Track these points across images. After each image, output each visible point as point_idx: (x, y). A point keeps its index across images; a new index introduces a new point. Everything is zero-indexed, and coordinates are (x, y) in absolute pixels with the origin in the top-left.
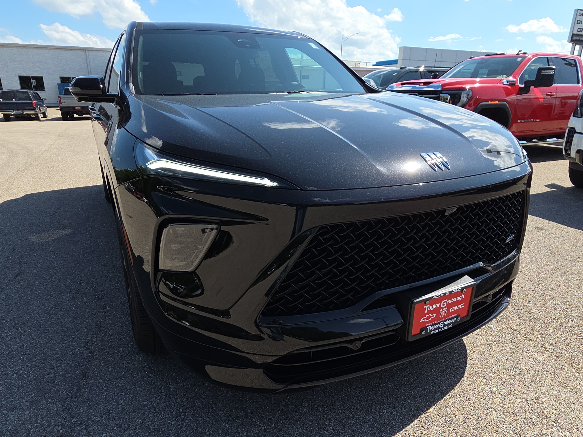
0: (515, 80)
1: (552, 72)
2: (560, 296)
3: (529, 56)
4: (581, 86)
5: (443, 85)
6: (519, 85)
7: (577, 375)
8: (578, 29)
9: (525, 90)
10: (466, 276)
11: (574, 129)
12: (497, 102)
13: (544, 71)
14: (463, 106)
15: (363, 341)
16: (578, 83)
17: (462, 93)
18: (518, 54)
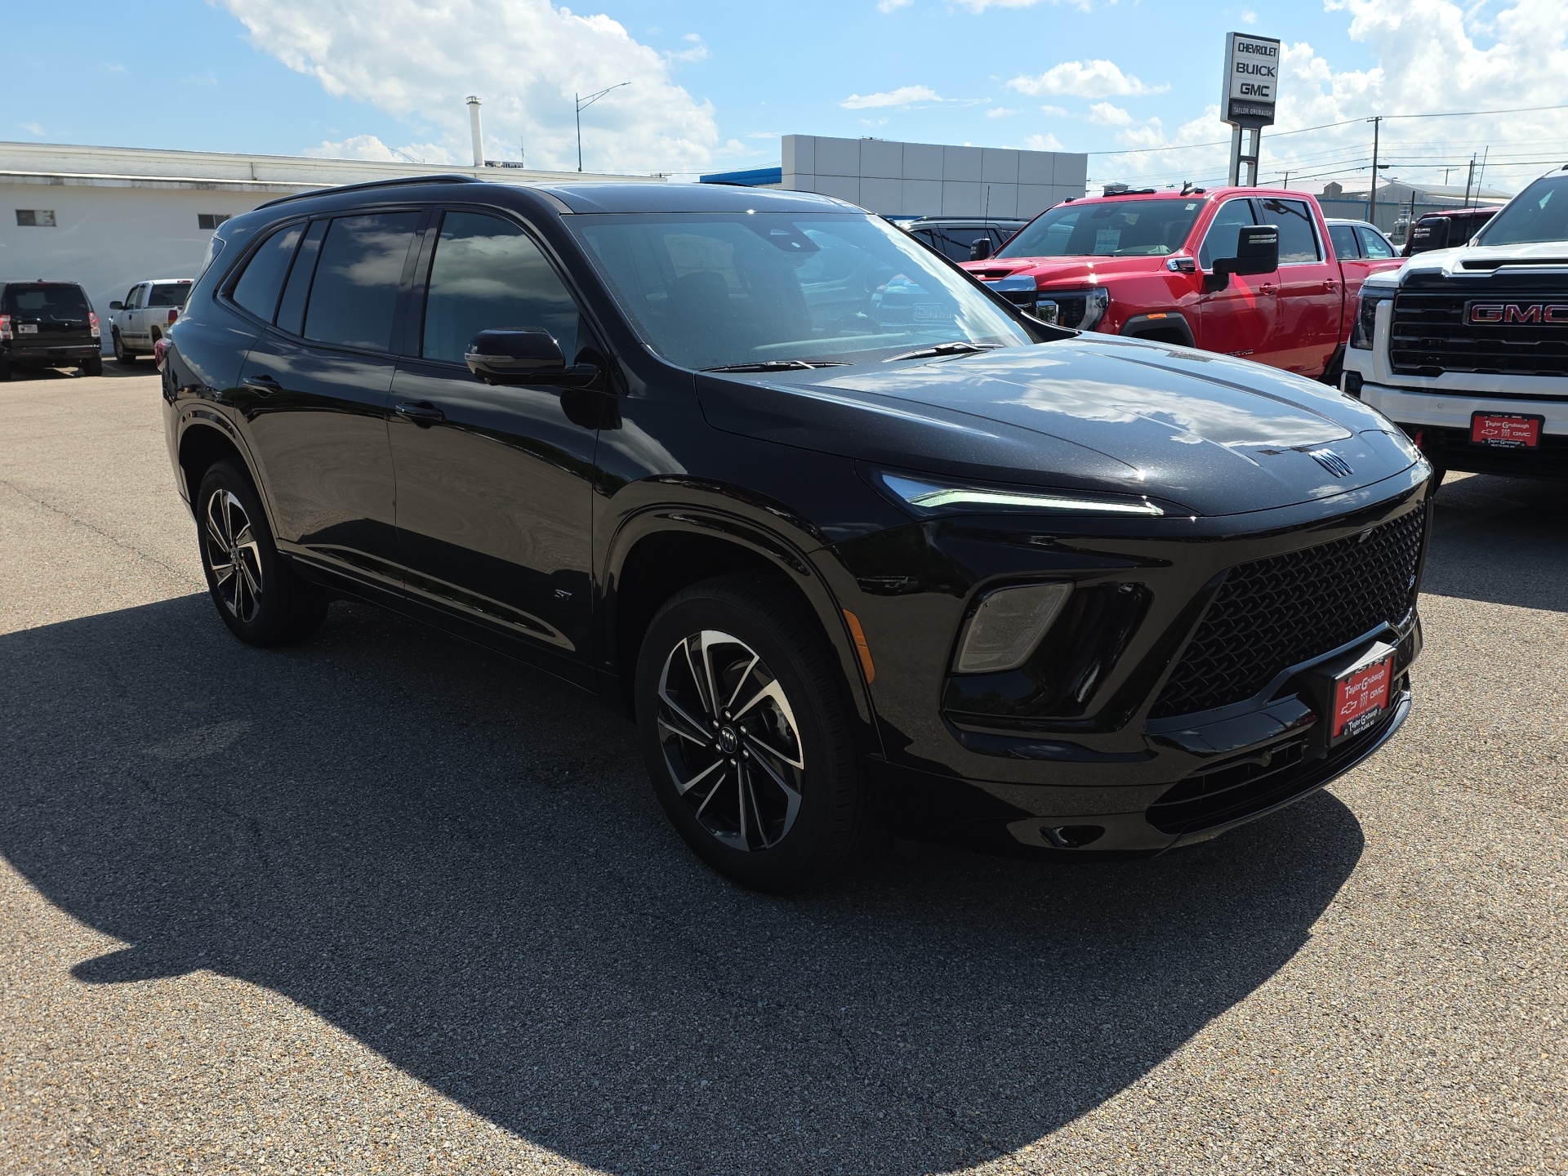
0: (1191, 258)
1: (1271, 239)
2: (1448, 709)
3: (1212, 199)
4: (1325, 264)
5: (1040, 279)
6: (1203, 270)
7: (1529, 811)
8: (1243, 85)
9: (1218, 281)
10: (1378, 644)
11: (1359, 374)
12: (1165, 316)
13: (1253, 237)
14: (1094, 327)
15: (1273, 752)
16: (1319, 259)
17: (1088, 298)
18: (1184, 193)
